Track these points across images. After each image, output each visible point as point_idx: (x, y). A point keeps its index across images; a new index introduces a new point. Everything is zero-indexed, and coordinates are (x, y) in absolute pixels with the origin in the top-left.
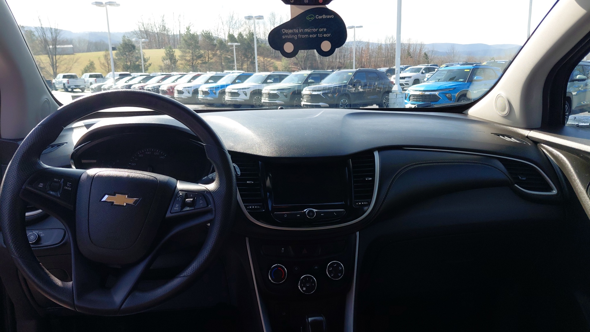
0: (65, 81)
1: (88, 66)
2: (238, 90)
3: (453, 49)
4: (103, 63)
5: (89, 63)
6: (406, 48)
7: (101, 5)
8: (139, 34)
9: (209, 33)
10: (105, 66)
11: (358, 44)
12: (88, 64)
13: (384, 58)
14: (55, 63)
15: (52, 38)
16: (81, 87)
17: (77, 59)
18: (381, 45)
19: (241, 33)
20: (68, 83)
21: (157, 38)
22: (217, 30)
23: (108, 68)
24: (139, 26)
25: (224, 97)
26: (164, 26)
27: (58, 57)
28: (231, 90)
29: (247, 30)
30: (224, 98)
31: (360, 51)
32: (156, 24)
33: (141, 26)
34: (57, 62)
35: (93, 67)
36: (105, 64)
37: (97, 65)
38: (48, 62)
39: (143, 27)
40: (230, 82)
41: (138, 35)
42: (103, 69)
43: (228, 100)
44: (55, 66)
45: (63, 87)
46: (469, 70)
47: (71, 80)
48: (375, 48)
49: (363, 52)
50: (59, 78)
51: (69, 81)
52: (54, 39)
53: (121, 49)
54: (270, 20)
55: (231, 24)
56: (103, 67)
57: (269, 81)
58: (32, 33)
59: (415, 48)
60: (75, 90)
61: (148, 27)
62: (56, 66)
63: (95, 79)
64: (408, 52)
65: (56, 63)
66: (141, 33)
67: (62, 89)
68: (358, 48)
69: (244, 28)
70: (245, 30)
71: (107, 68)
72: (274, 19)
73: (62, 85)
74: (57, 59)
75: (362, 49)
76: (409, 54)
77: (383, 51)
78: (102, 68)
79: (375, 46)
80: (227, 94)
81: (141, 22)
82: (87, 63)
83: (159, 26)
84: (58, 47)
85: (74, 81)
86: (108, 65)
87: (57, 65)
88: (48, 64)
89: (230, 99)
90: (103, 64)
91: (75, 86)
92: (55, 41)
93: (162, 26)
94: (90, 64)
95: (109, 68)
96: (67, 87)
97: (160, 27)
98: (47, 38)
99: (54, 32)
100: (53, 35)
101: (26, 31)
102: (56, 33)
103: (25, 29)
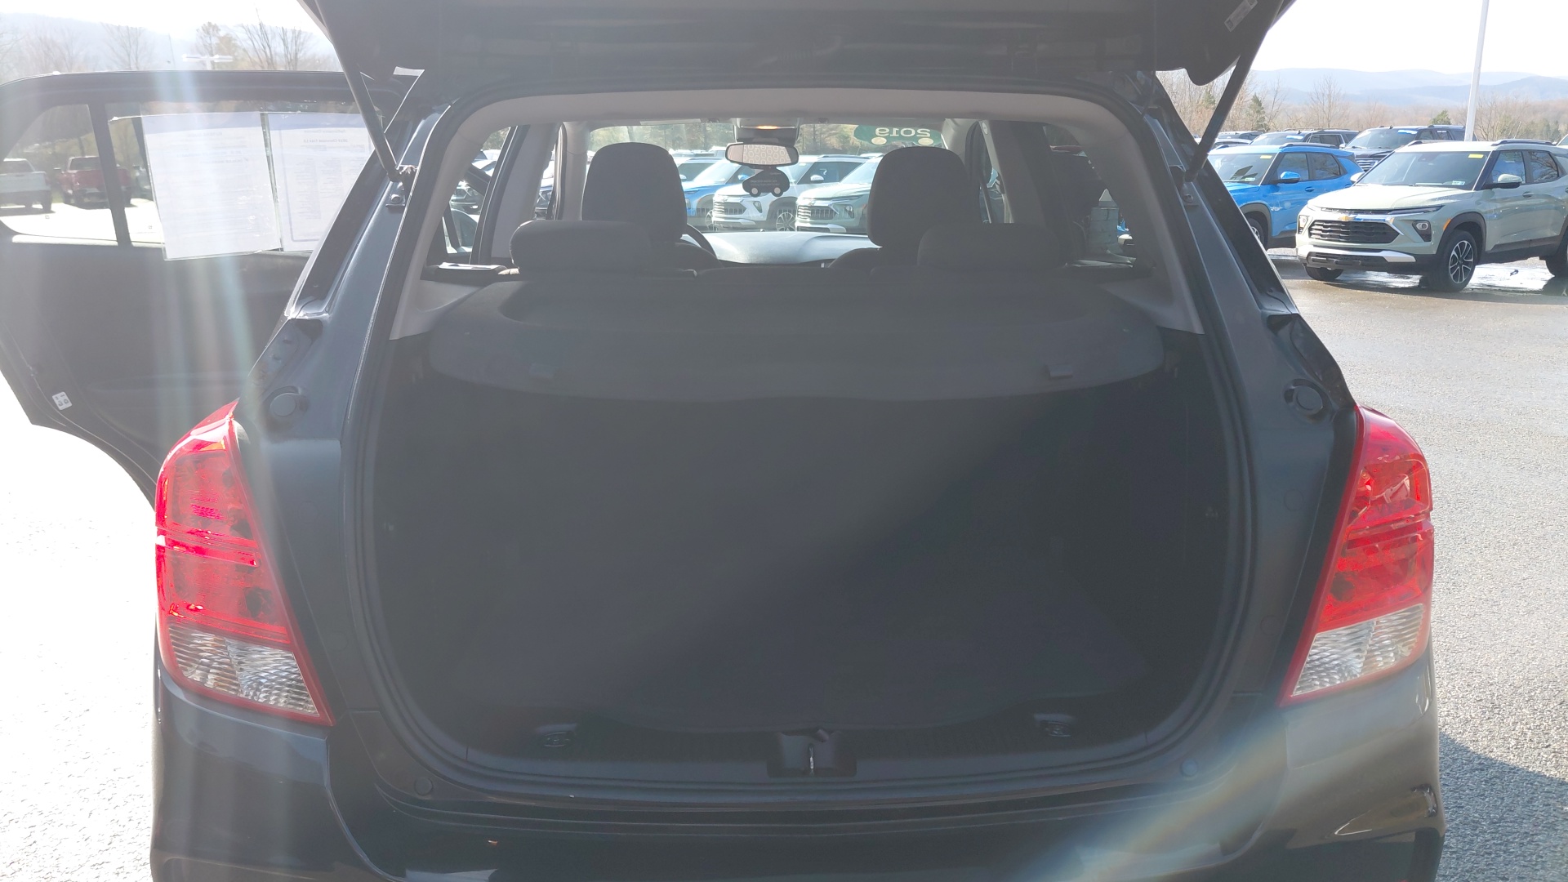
2: (742, 198)
3: (1330, 87)
15: (286, 56)
25: (709, 213)
28: (726, 198)
30: (710, 217)
40: (724, 180)
43: (718, 222)
46: (1270, 157)
52: (291, 60)
57: (814, 177)
58: (233, 42)
80: (716, 206)
89: (723, 220)
99: (292, 41)
100: (289, 46)
101: (221, 39)
102: (296, 42)
103: (222, 33)
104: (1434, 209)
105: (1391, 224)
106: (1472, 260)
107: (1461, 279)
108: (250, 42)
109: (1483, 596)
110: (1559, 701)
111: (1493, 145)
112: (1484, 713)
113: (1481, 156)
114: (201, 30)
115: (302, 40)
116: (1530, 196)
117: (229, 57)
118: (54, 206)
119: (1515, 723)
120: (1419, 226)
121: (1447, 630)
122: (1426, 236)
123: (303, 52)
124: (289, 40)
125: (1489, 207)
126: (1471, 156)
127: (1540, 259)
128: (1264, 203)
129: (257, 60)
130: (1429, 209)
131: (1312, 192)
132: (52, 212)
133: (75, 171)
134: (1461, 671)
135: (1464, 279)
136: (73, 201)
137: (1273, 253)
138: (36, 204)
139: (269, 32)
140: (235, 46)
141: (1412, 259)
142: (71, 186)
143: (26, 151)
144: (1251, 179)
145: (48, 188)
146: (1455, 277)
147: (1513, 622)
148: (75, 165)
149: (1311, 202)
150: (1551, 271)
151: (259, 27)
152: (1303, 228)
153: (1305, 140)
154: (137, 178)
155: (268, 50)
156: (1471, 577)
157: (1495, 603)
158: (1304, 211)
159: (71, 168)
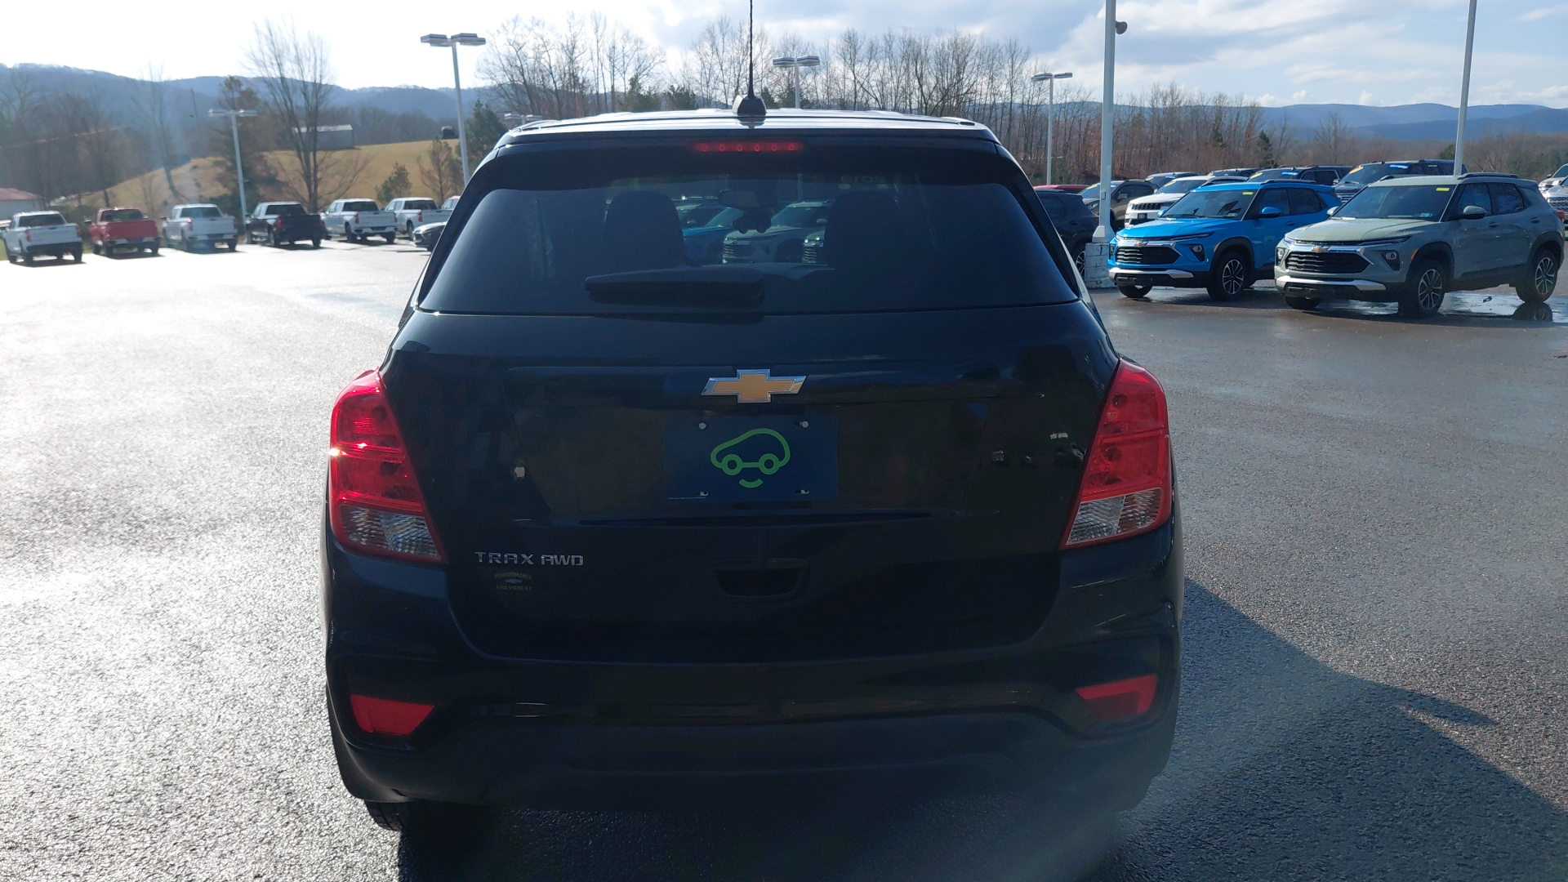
0: (349, 216)
1: (393, 178)
4: (429, 172)
5: (394, 170)
6: (1212, 118)
7: (443, 42)
8: (511, 97)
9: (687, 93)
10: (432, 179)
11: (1078, 112)
12: (393, 174)
13: (1149, 150)
14: (312, 171)
15: (307, 109)
16: (388, 230)
17: (366, 162)
18: (1140, 115)
19: (766, 89)
20: (357, 221)
21: (556, 106)
22: (707, 83)
23: (441, 182)
24: (512, 76)
26: (574, 76)
27: (320, 155)
29: (783, 82)
31: (1083, 130)
32: (553, 69)
33: (517, 76)
34: (319, 168)
35: (404, 181)
36: (432, 174)
37: (414, 177)
38: (297, 170)
39: (521, 78)
41: (509, 98)
42: (428, 186)
44: (312, 178)
45: (344, 231)
46: (1251, 193)
47: (364, 215)
48: (1123, 122)
49: (1089, 132)
50: (335, 210)
51: (360, 217)
52: (312, 111)
53: (472, 137)
54: (844, 53)
55: (743, 68)
56: (428, 182)
58: (254, 96)
59: (1234, 120)
60: (370, 238)
61: (534, 78)
62: (316, 180)
63: (419, 211)
64: (1216, 131)
65: (316, 171)
66: (516, 92)
67: (342, 235)
68: (1077, 124)
69: (775, 77)
70: (777, 82)
71: (438, 184)
72: (852, 50)
73: (343, 226)
74: (318, 162)
75: (1088, 125)
76: (1217, 137)
77: (1147, 131)
78: (424, 183)
79: (1125, 117)
81: (516, 66)
82: (389, 171)
83: (560, 75)
84: (318, 129)
85: (369, 218)
86: (440, 175)
87: (319, 175)
88: (297, 174)
90: (428, 174)
91: (373, 228)
92: (315, 116)
93: (567, 76)
94: (396, 173)
95: (443, 183)
96: (353, 231)
97: (563, 76)
98: (295, 110)
99: (313, 94)
100: (310, 100)
101: (243, 93)
102: (317, 95)
103: (244, 88)
104: (1402, 239)
105: (1362, 254)
106: (1440, 288)
107: (1431, 306)
108: (272, 97)
109: (1367, 562)
110: (1404, 634)
111: (1459, 179)
112: (1340, 643)
113: (1447, 189)
114: (224, 85)
115: (322, 93)
116: (1495, 226)
117: (254, 111)
118: (86, 257)
119: (1363, 650)
120: (1388, 256)
121: (1327, 587)
122: (1395, 265)
123: (323, 105)
124: (310, 94)
125: (1455, 238)
126: (1438, 189)
127: (1510, 286)
128: (1247, 237)
129: (277, 113)
130: (1397, 240)
131: (1292, 226)
132: (83, 263)
133: (105, 223)
134: (1330, 615)
135: (1433, 306)
136: (103, 253)
137: (1260, 285)
138: (67, 254)
139: (290, 86)
140: (257, 100)
141: (1382, 287)
142: (102, 237)
143: (52, 204)
144: (1233, 215)
145: (79, 239)
146: (1425, 303)
147: (1385, 581)
148: (105, 217)
149: (1287, 236)
150: (1521, 298)
151: (280, 81)
152: (1280, 260)
153: (1298, 177)
154: (164, 230)
155: (289, 104)
156: (1360, 548)
157: (1375, 567)
158: (1281, 244)
159: (102, 220)
